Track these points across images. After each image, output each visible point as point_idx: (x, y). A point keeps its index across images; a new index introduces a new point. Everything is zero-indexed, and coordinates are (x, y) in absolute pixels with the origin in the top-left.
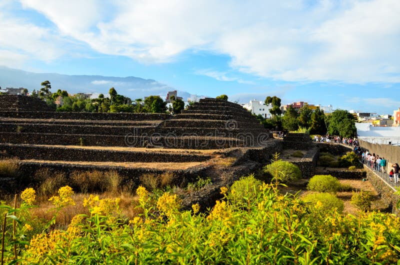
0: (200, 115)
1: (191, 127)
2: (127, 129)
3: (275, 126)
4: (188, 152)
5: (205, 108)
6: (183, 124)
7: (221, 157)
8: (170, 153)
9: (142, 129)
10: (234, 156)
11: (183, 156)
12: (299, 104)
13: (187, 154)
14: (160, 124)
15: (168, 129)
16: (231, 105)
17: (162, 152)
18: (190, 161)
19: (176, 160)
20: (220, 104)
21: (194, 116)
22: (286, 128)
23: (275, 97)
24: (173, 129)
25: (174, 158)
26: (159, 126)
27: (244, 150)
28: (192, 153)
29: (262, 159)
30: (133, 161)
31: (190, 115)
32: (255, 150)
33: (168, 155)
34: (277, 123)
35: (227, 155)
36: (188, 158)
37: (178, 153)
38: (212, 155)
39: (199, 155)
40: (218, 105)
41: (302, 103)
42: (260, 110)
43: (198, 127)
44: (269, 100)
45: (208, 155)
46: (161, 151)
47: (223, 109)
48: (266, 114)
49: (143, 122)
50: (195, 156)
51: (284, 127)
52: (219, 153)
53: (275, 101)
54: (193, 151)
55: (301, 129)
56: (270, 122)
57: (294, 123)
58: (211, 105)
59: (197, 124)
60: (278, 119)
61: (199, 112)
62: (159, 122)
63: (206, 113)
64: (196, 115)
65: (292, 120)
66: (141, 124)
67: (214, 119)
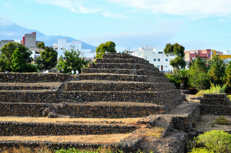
0: (107, 75)
1: (99, 90)
2: (20, 93)
3: (180, 83)
4: (107, 122)
5: (111, 66)
6: (88, 87)
7: (146, 127)
8: (87, 124)
9: (40, 93)
10: (160, 126)
11: (103, 127)
12: (206, 52)
13: (108, 125)
14: (60, 88)
15: (71, 93)
16: (140, 61)
17: (77, 122)
18: (111, 133)
19: (94, 132)
20: (129, 61)
21: (100, 76)
22: (194, 86)
23: (177, 45)
24: (77, 94)
25: (92, 129)
26: (59, 90)
27: (168, 118)
28: (112, 123)
29: (188, 128)
30: (44, 134)
31: (95, 76)
32: (180, 118)
33: (85, 127)
34: (182, 79)
35: (152, 125)
36: (109, 129)
37: (97, 124)
38: (136, 125)
39: (121, 125)
40: (126, 62)
41: (209, 51)
42: (155, 60)
43: (108, 90)
44: (170, 49)
45: (132, 125)
46: (75, 122)
47: (132, 67)
48: (162, 66)
49: (37, 84)
50: (117, 127)
51: (192, 84)
52: (144, 123)
53: (178, 50)
54: (113, 120)
55: (214, 88)
56: (173, 78)
57: (205, 80)
58: (117, 61)
59: (106, 87)
60: (184, 74)
61: (103, 71)
62: (58, 84)
63: (113, 72)
64: (103, 76)
65: (201, 76)
66: (35, 88)
67: (123, 80)
